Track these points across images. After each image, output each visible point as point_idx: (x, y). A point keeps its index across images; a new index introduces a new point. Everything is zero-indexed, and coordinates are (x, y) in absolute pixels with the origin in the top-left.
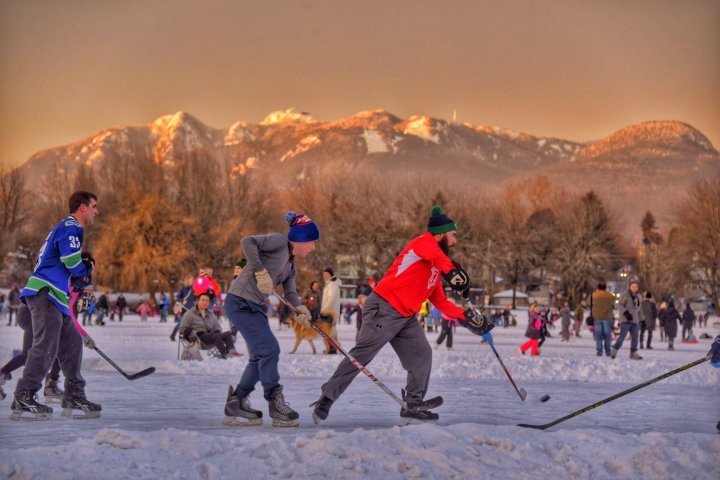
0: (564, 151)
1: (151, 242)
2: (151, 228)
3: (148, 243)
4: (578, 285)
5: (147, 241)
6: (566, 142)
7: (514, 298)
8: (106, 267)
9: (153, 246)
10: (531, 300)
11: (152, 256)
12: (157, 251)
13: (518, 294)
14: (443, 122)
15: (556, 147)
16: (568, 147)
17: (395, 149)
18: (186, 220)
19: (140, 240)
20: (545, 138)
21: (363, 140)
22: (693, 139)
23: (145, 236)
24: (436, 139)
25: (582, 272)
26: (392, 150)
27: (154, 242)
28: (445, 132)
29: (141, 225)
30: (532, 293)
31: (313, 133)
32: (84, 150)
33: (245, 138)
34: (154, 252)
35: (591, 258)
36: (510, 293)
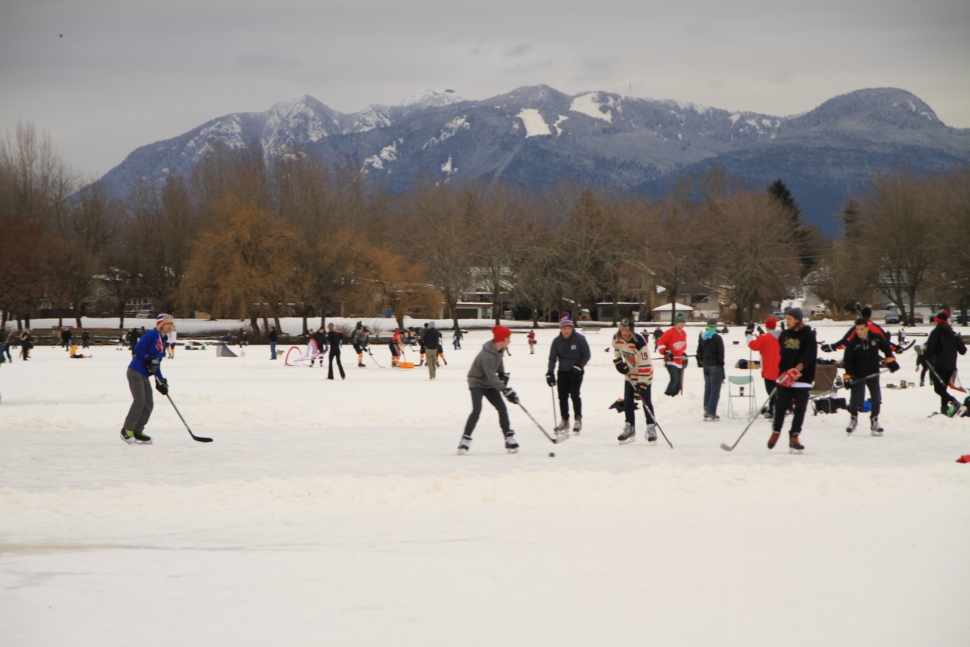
0: (763, 127)
1: (250, 261)
2: (250, 244)
3: (247, 262)
4: (747, 295)
5: (246, 259)
6: (764, 116)
7: (674, 311)
8: (201, 291)
9: (252, 265)
10: (697, 314)
11: (251, 277)
12: (257, 270)
13: (679, 307)
14: (616, 97)
15: (752, 122)
16: (767, 122)
17: (559, 131)
18: (289, 234)
19: (237, 258)
20: (738, 112)
21: (521, 122)
22: (914, 108)
23: (243, 253)
24: (607, 117)
25: (751, 279)
26: (555, 132)
27: (253, 260)
28: (619, 109)
29: (238, 241)
30: (699, 305)
31: (460, 114)
32: (191, 143)
33: (378, 123)
34: (254, 273)
35: (761, 263)
36: (669, 307)
